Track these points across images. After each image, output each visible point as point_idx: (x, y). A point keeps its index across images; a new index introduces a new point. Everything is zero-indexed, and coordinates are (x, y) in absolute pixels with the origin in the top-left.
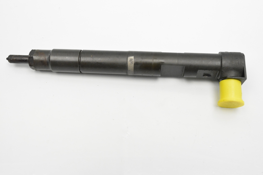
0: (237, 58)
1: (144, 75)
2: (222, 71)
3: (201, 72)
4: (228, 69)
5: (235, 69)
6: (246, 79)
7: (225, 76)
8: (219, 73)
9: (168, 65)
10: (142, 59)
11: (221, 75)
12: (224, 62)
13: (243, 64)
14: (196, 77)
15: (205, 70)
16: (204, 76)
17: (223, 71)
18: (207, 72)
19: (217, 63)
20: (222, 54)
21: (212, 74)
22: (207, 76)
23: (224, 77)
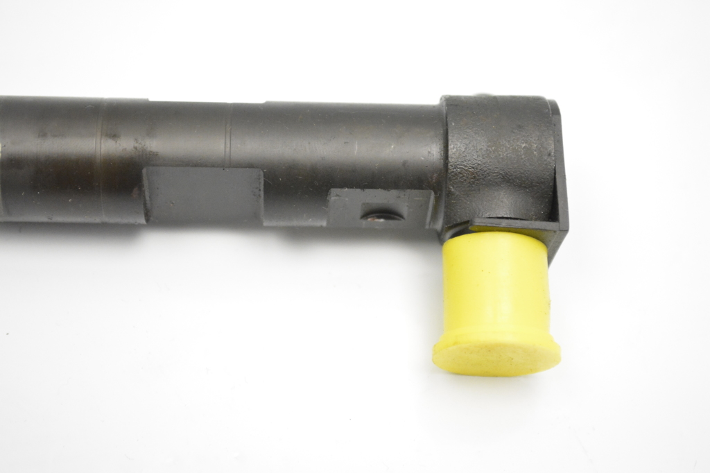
0: (520, 127)
1: (59, 219)
2: (449, 194)
3: (347, 200)
4: (479, 180)
5: (513, 181)
6: (566, 231)
7: (466, 219)
8: (437, 200)
9: (178, 165)
10: (43, 135)
11: (445, 212)
12: (456, 147)
13: (549, 155)
14: (324, 224)
15: (367, 191)
16: (366, 215)
17: (453, 190)
18: (378, 197)
19: (425, 151)
20: (448, 105)
21: (404, 209)
22: (379, 217)
23: (461, 224)
